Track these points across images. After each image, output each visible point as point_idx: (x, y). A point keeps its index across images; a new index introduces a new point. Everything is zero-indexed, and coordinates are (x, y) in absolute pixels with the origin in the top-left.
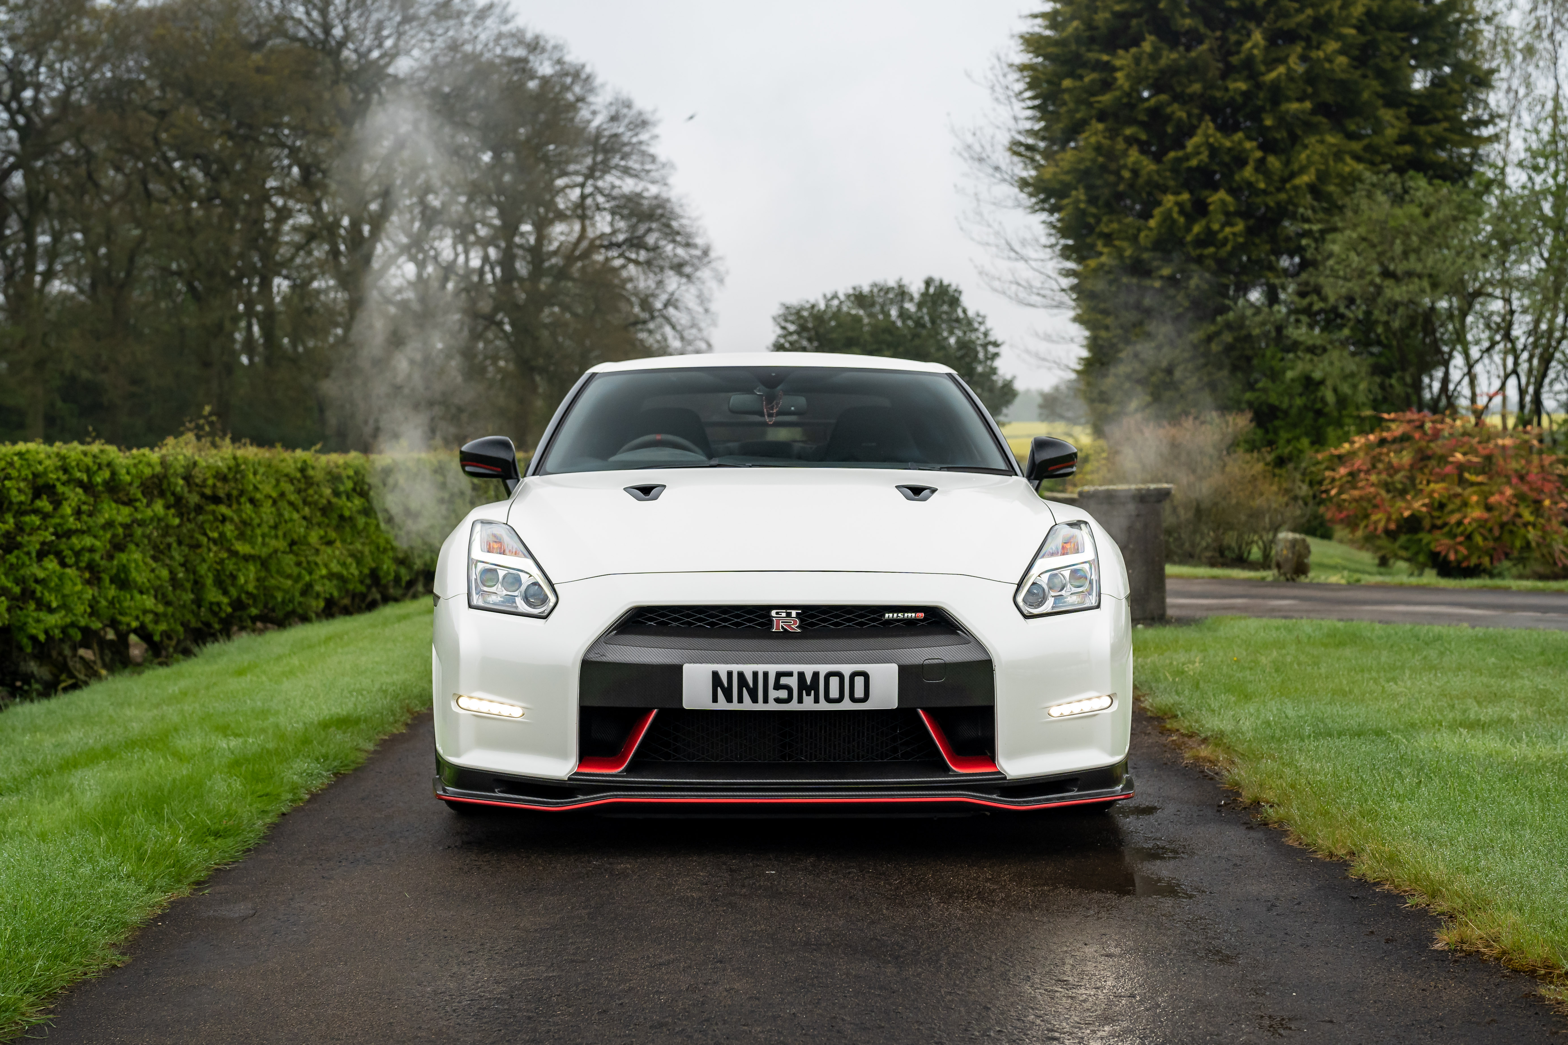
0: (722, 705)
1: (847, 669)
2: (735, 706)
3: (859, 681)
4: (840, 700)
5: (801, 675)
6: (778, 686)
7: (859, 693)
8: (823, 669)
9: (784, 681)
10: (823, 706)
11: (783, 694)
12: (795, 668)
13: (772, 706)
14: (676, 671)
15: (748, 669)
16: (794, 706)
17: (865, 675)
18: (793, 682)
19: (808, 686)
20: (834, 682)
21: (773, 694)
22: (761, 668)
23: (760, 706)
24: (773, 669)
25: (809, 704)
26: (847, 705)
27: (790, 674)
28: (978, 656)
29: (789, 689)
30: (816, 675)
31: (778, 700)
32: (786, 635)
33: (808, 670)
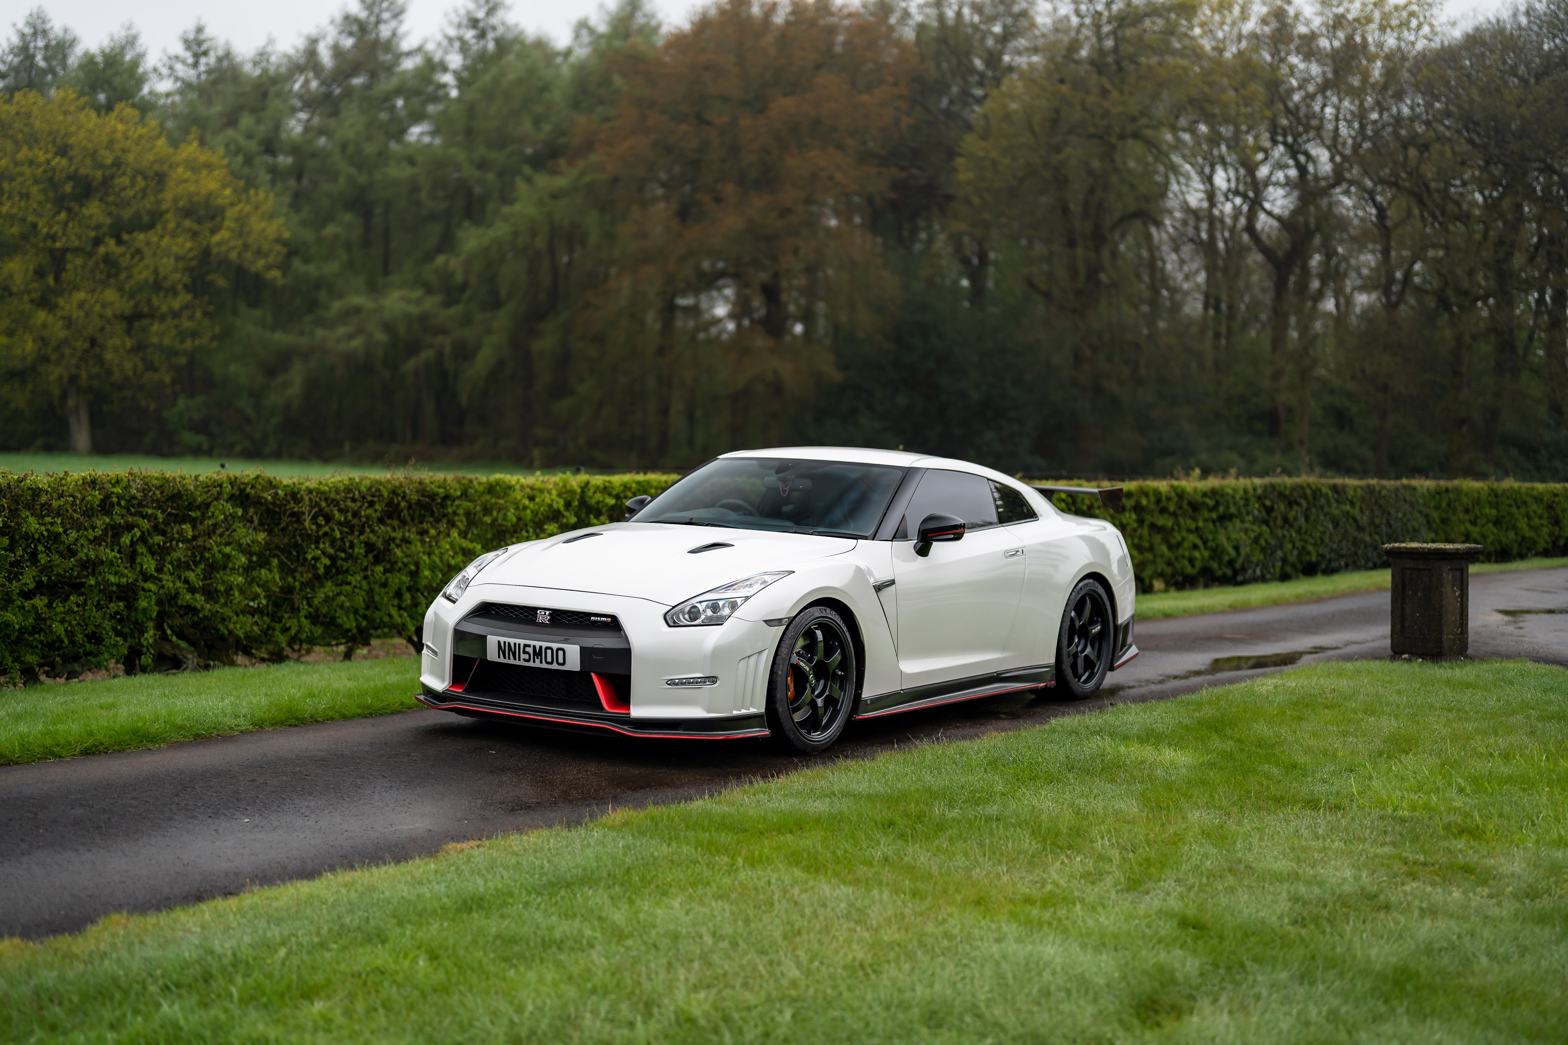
0: (502, 660)
1: (555, 646)
2: (506, 661)
3: (561, 653)
4: (552, 663)
5: (534, 647)
6: (525, 652)
7: (561, 660)
8: (545, 645)
9: (527, 649)
10: (544, 666)
11: (526, 656)
12: (532, 643)
13: (522, 663)
14: (483, 639)
15: (512, 641)
16: (531, 664)
17: (563, 650)
18: (530, 650)
19: (538, 653)
20: (549, 652)
21: (523, 656)
22: (518, 641)
23: (517, 663)
24: (523, 642)
25: (537, 664)
26: (555, 666)
27: (529, 646)
28: (623, 646)
29: (528, 653)
30: (541, 647)
31: (525, 660)
32: (542, 625)
33: (538, 644)
